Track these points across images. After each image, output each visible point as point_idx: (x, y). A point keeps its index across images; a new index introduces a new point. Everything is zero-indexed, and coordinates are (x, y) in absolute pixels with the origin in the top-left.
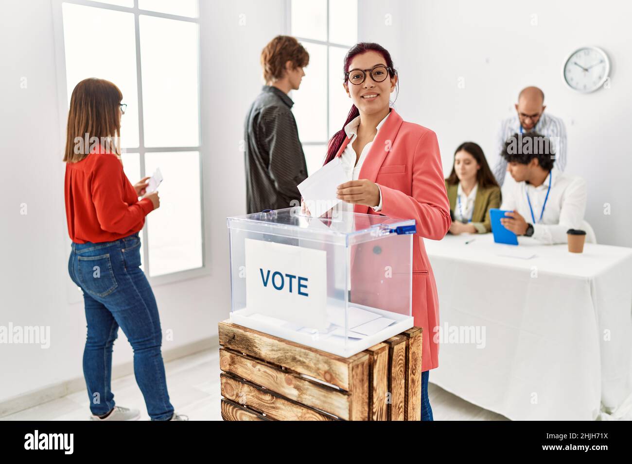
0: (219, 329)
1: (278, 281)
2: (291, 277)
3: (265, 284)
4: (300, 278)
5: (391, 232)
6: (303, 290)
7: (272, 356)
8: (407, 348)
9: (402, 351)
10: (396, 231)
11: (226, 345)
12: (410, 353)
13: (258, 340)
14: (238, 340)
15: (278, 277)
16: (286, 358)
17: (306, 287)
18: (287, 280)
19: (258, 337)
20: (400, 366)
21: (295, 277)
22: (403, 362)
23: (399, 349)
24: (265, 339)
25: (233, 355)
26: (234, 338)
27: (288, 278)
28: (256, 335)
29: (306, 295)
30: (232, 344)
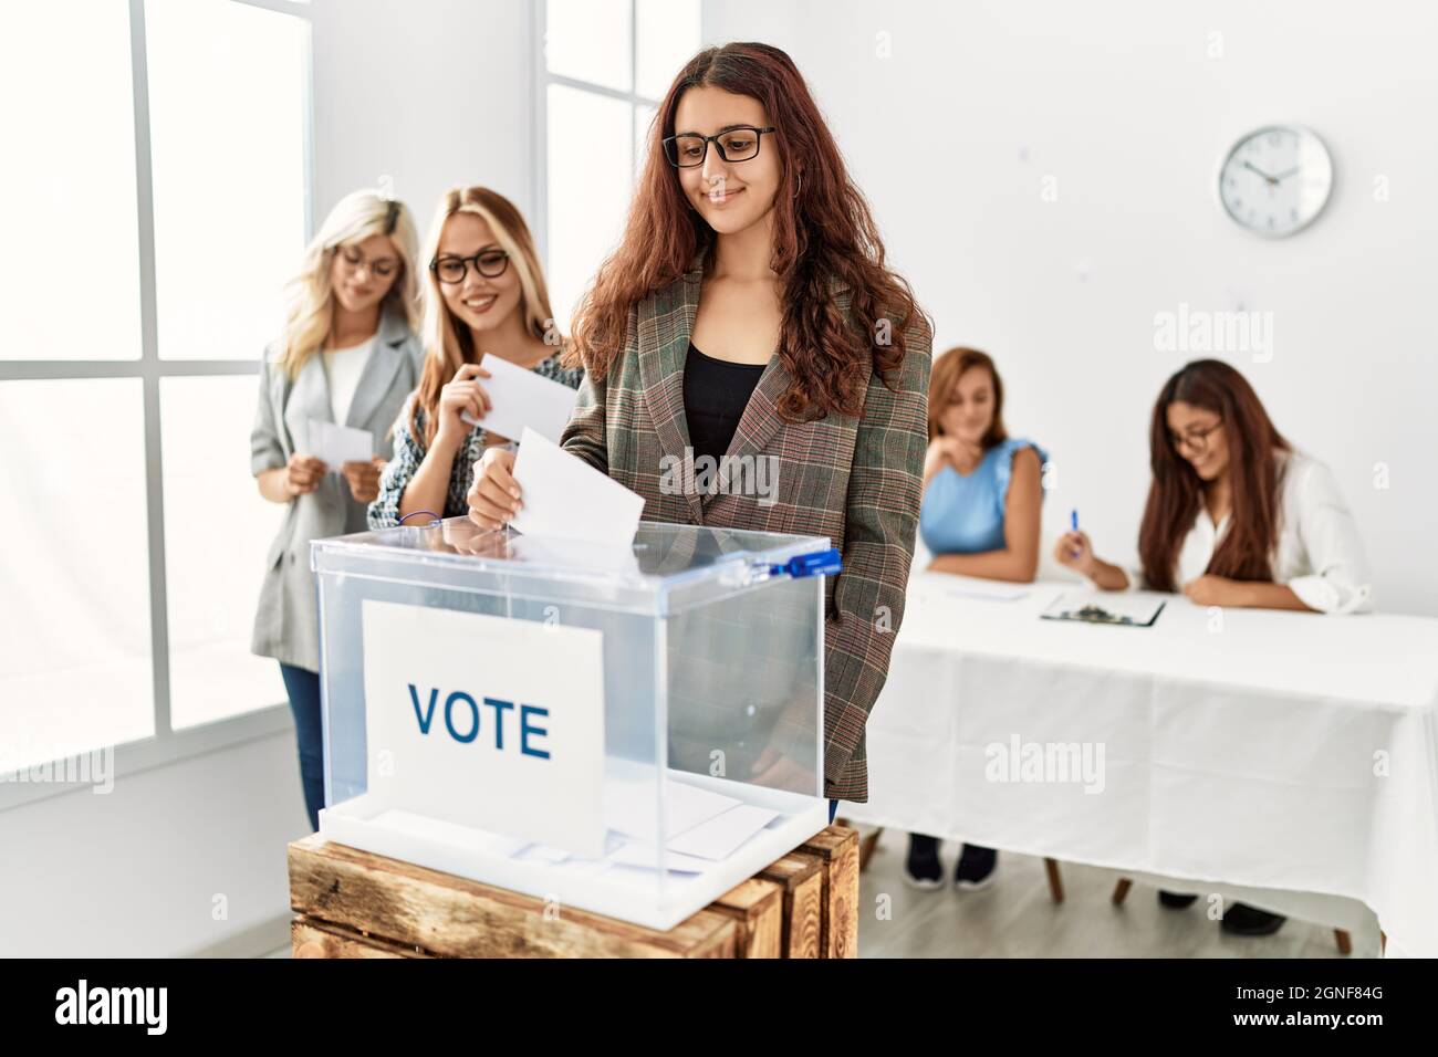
0: (290, 863)
1: (462, 717)
2: (500, 706)
3: (425, 728)
4: (526, 710)
5: (774, 571)
6: (534, 741)
7: (452, 938)
8: (826, 889)
9: (814, 901)
10: (788, 569)
11: (312, 910)
12: (832, 901)
13: (409, 893)
14: (346, 896)
15: (460, 707)
16: (495, 941)
17: (542, 732)
18: (488, 714)
19: (408, 885)
20: (809, 941)
21: (510, 706)
22: (814, 929)
23: (806, 894)
24: (431, 889)
25: (334, 939)
26: (335, 889)
27: (492, 710)
28: (402, 879)
29: (545, 755)
30: (330, 905)
